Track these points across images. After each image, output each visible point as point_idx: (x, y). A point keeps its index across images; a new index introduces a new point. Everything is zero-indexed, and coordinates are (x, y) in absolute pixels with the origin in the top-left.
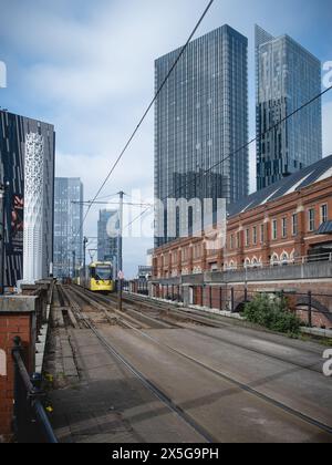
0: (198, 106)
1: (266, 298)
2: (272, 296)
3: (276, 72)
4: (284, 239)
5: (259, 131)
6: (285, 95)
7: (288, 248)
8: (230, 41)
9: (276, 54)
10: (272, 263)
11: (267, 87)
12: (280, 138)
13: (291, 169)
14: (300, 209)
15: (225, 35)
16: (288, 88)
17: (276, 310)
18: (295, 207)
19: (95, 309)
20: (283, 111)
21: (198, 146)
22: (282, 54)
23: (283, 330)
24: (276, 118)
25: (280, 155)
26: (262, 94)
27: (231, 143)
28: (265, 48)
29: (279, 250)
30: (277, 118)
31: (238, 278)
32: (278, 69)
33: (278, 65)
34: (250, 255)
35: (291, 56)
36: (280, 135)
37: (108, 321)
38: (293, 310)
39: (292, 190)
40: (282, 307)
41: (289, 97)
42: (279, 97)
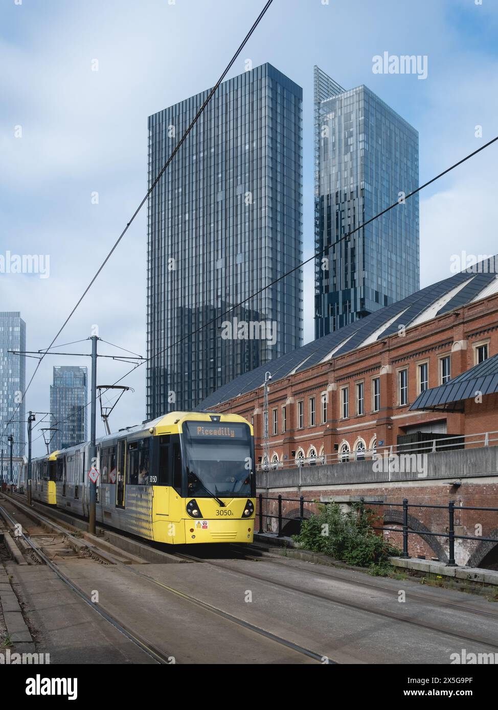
0: (221, 196)
1: (336, 511)
2: (345, 509)
3: (347, 145)
4: (359, 419)
5: (319, 241)
6: (362, 184)
7: (366, 433)
8: (273, 90)
9: (348, 117)
10: (340, 457)
11: (334, 171)
12: (353, 256)
13: (371, 306)
14: (385, 370)
15: (265, 82)
16: (366, 174)
17: (351, 531)
18: (378, 366)
19: (50, 532)
20: (359, 210)
21: (220, 264)
22: (357, 118)
23: (363, 563)
24: (346, 222)
25: (353, 280)
26: (324, 181)
27: (274, 260)
28: (331, 106)
29: (351, 436)
30: (350, 221)
31: (286, 481)
32: (351, 141)
33: (351, 135)
34: (306, 443)
35: (372, 122)
36: (353, 250)
37: (73, 552)
38: (379, 530)
39: (373, 339)
40: (361, 526)
41: (368, 187)
42: (353, 187)
